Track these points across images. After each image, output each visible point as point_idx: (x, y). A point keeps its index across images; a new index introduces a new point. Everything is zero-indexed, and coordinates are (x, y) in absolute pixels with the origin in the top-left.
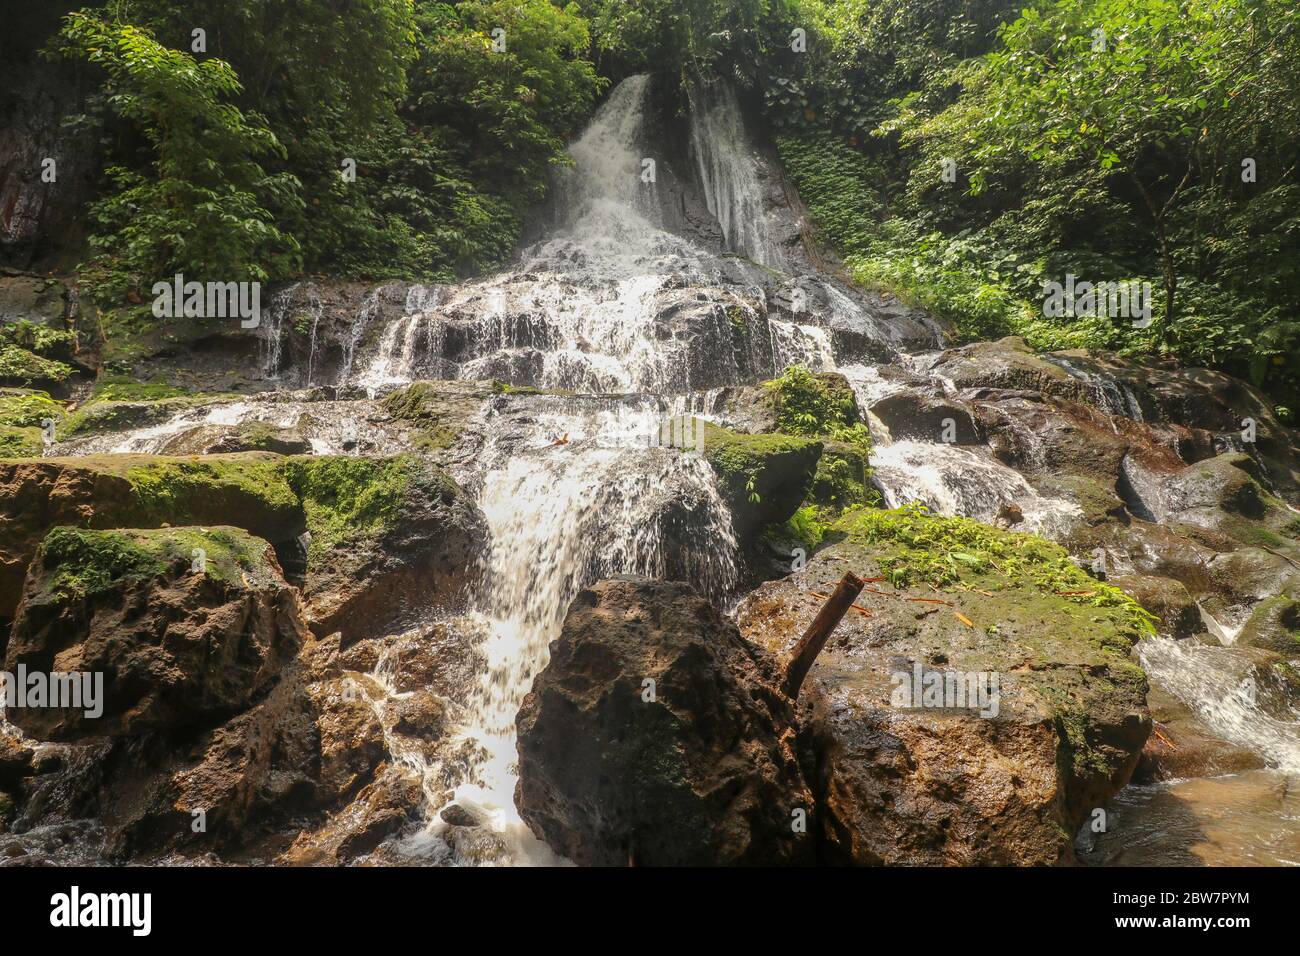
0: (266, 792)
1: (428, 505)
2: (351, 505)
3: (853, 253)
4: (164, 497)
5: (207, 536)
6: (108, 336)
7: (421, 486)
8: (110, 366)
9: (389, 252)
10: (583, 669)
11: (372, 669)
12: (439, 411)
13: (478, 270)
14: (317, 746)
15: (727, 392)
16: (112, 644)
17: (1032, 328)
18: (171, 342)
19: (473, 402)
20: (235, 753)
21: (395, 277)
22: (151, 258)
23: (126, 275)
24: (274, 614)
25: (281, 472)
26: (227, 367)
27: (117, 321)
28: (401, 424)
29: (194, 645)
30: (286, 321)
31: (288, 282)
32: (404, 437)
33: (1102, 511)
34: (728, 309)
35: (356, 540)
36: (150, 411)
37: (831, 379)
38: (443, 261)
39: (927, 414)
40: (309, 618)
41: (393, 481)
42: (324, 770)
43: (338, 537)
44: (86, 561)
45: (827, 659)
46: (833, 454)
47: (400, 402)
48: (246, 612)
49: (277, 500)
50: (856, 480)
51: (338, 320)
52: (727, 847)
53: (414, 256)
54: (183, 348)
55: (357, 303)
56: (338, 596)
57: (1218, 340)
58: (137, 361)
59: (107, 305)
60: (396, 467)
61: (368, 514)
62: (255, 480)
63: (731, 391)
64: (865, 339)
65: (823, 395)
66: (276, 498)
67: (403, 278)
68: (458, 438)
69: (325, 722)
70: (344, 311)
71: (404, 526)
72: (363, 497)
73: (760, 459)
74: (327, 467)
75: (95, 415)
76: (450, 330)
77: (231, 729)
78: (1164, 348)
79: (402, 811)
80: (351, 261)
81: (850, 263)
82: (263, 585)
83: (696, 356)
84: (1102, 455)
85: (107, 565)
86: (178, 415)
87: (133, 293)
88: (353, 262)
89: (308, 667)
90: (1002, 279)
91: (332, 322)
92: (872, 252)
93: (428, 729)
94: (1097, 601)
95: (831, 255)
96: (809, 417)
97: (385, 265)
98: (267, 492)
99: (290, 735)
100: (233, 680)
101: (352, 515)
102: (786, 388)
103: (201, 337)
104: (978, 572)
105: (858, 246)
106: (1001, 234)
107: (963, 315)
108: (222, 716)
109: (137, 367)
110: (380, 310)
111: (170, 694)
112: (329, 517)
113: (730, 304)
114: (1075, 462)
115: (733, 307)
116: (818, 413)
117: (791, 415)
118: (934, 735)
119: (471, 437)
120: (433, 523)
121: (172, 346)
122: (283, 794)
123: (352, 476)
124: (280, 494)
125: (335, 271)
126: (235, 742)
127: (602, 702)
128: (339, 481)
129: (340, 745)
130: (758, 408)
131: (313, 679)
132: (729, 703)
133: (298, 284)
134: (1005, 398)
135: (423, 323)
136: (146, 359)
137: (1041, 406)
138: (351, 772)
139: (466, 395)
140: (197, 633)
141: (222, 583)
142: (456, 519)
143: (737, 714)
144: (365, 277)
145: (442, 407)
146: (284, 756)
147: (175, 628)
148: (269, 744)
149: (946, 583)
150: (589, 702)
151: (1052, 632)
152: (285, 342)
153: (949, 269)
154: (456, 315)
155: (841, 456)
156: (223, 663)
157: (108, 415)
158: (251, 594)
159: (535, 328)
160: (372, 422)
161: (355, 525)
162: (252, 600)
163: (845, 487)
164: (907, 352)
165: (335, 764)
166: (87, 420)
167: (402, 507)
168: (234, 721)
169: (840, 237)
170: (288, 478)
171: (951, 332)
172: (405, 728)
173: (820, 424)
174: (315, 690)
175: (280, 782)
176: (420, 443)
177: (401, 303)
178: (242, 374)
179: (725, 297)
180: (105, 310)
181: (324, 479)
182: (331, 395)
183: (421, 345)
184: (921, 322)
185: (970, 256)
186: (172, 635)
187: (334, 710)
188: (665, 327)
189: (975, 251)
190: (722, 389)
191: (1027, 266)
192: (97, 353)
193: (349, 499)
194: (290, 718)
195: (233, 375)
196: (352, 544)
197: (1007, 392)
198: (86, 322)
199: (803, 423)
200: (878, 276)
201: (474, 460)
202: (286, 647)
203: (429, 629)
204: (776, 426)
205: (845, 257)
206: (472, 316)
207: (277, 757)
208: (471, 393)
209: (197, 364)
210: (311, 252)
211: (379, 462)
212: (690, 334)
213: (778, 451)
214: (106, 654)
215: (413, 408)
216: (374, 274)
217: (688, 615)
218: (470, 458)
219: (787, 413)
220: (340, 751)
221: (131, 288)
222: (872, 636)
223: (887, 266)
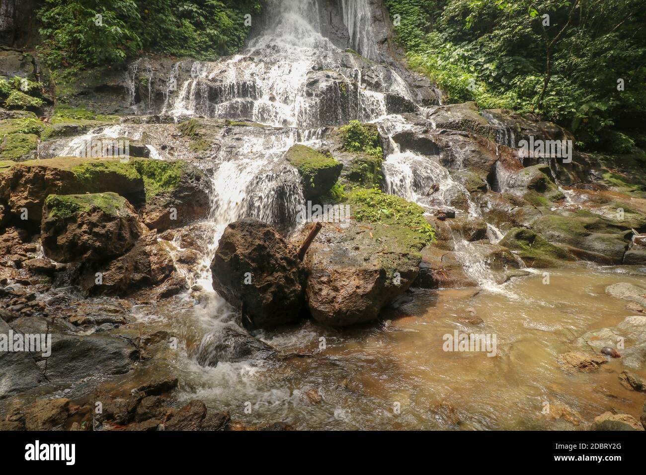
0: (133, 279)
1: (190, 181)
2: (161, 179)
3: (411, 50)
4: (87, 178)
5: (103, 197)
6: (56, 84)
7: (187, 173)
8: (59, 99)
9: (184, 40)
10: (227, 249)
11: (172, 239)
12: (202, 133)
13: (227, 51)
14: (150, 267)
15: (327, 129)
16: (75, 235)
17: (482, 97)
18: (85, 88)
19: (217, 129)
20: (120, 268)
21: (186, 55)
22: (70, 42)
23: (60, 52)
24: (130, 225)
25: (133, 165)
26: (112, 101)
27: (59, 76)
28: (186, 138)
29: (102, 235)
30: (137, 78)
31: (137, 57)
32: (187, 144)
33: (476, 187)
34: (339, 83)
35: (164, 193)
36: (79, 128)
37: (370, 126)
38: (210, 46)
39: (416, 141)
40: (148, 221)
41: (176, 171)
42: (153, 273)
43: (157, 192)
44: (62, 207)
45: (314, 245)
46: (362, 161)
47: (186, 128)
48: (119, 224)
49: (132, 177)
50: (370, 172)
51: (160, 79)
52: (264, 301)
53: (196, 43)
54: (90, 90)
55: (169, 70)
56: (158, 214)
57: (562, 109)
58: (71, 97)
59: (54, 68)
60: (177, 165)
61: (167, 183)
62: (122, 169)
63: (329, 129)
64: (403, 99)
65: (365, 134)
66: (131, 176)
67: (191, 56)
68: (210, 146)
69: (152, 258)
70: (163, 75)
71: (182, 189)
72: (165, 177)
73: (316, 170)
74: (150, 164)
75: (57, 129)
76: (211, 88)
77: (118, 261)
78: (537, 111)
79: (178, 286)
80: (165, 45)
81: (409, 55)
82: (124, 215)
83: (323, 106)
84: (485, 163)
85: (69, 208)
86: (92, 131)
87: (64, 62)
88: (167, 46)
89: (145, 241)
90: (476, 70)
91: (157, 80)
92: (420, 50)
93: (190, 262)
94: (420, 231)
95: (401, 50)
96: (357, 144)
97: (182, 47)
98: (127, 174)
99: (140, 263)
100: (117, 246)
101: (162, 183)
102: (349, 131)
103: (98, 86)
104: (388, 217)
105: (414, 46)
106: (482, 45)
107: (453, 88)
108: (115, 257)
109: (71, 100)
110: (179, 75)
111: (96, 250)
112: (153, 183)
113: (340, 81)
114: (473, 165)
115: (342, 82)
116: (362, 143)
117: (350, 142)
118: (338, 273)
119: (216, 146)
120: (192, 188)
121: (86, 90)
122: (139, 280)
123: (160, 168)
124: (133, 174)
125: (158, 50)
126: (120, 265)
127: (231, 259)
128: (155, 170)
129: (157, 266)
130: (337, 138)
131: (147, 245)
132: (271, 262)
133: (141, 59)
134: (452, 134)
135: (198, 84)
136: (75, 96)
137: (467, 139)
138: (162, 274)
139: (214, 126)
140: (103, 231)
141: (110, 214)
142: (201, 187)
143: (274, 265)
144: (173, 54)
145: (203, 131)
146: (139, 269)
147: (96, 230)
148: (133, 265)
149: (375, 221)
150: (227, 259)
151: (397, 242)
152: (137, 90)
153: (452, 63)
154: (214, 80)
155: (366, 162)
156: (113, 241)
157: (62, 130)
158: (120, 218)
159: (251, 87)
160: (174, 136)
161: (163, 187)
162: (121, 220)
163: (366, 175)
164: (422, 106)
165: (157, 272)
166: (53, 132)
167: (180, 181)
168: (119, 258)
169: (406, 41)
170: (136, 167)
171: (446, 96)
172: (181, 261)
173: (362, 147)
174: (148, 248)
175: (138, 276)
176: (194, 148)
177: (188, 71)
178: (119, 104)
179: (339, 77)
180: (53, 70)
181: (149, 169)
182: (157, 120)
183: (198, 95)
184: (434, 91)
185: (464, 57)
186: (95, 232)
187: (155, 255)
188: (310, 91)
189: (466, 54)
190: (324, 128)
191: (488, 65)
192: (53, 92)
193: (160, 177)
194: (139, 257)
195: (115, 105)
196: (162, 195)
197: (454, 132)
198: (45, 76)
199: (355, 146)
200: (420, 64)
201: (216, 157)
202: (135, 235)
203: (191, 227)
204: (343, 147)
205: (407, 52)
206: (221, 81)
207: (136, 269)
208: (216, 125)
209: (98, 98)
210: (146, 40)
211: (170, 163)
212: (321, 95)
213: (323, 167)
214: (74, 237)
215: (191, 131)
216: (177, 53)
217: (261, 234)
218: (214, 155)
219: (348, 141)
220: (158, 268)
221: (63, 59)
222: (338, 239)
223: (425, 59)
